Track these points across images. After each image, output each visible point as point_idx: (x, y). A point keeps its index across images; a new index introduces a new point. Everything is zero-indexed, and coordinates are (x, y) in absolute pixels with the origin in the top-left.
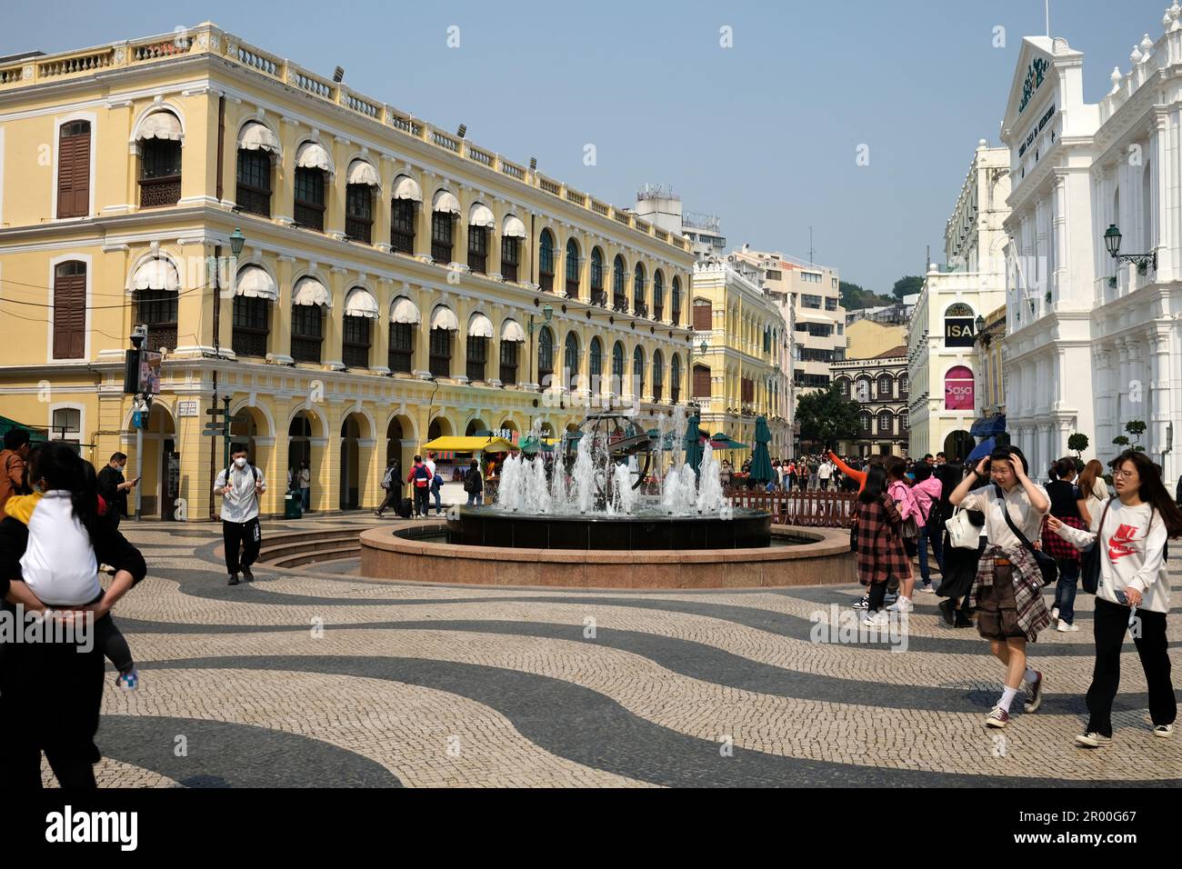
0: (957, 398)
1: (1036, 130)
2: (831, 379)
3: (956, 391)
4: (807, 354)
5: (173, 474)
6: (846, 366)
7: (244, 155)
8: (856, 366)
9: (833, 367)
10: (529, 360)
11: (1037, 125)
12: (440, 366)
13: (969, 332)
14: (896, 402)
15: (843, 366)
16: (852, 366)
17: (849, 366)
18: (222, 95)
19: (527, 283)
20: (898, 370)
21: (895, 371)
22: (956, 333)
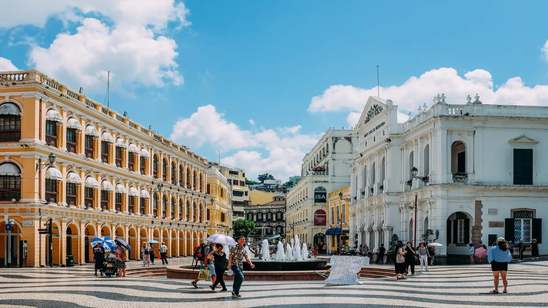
0: (319, 221)
1: (374, 129)
2: (245, 213)
3: (319, 219)
4: (236, 203)
5: (24, 249)
6: (251, 208)
7: (48, 122)
8: (256, 208)
9: (245, 208)
10: (151, 205)
11: (375, 127)
12: (119, 207)
13: (324, 197)
14: (274, 222)
15: (250, 208)
16: (254, 208)
17: (253, 208)
18: (41, 98)
19: (150, 176)
20: (275, 210)
21: (274, 210)
22: (319, 198)
